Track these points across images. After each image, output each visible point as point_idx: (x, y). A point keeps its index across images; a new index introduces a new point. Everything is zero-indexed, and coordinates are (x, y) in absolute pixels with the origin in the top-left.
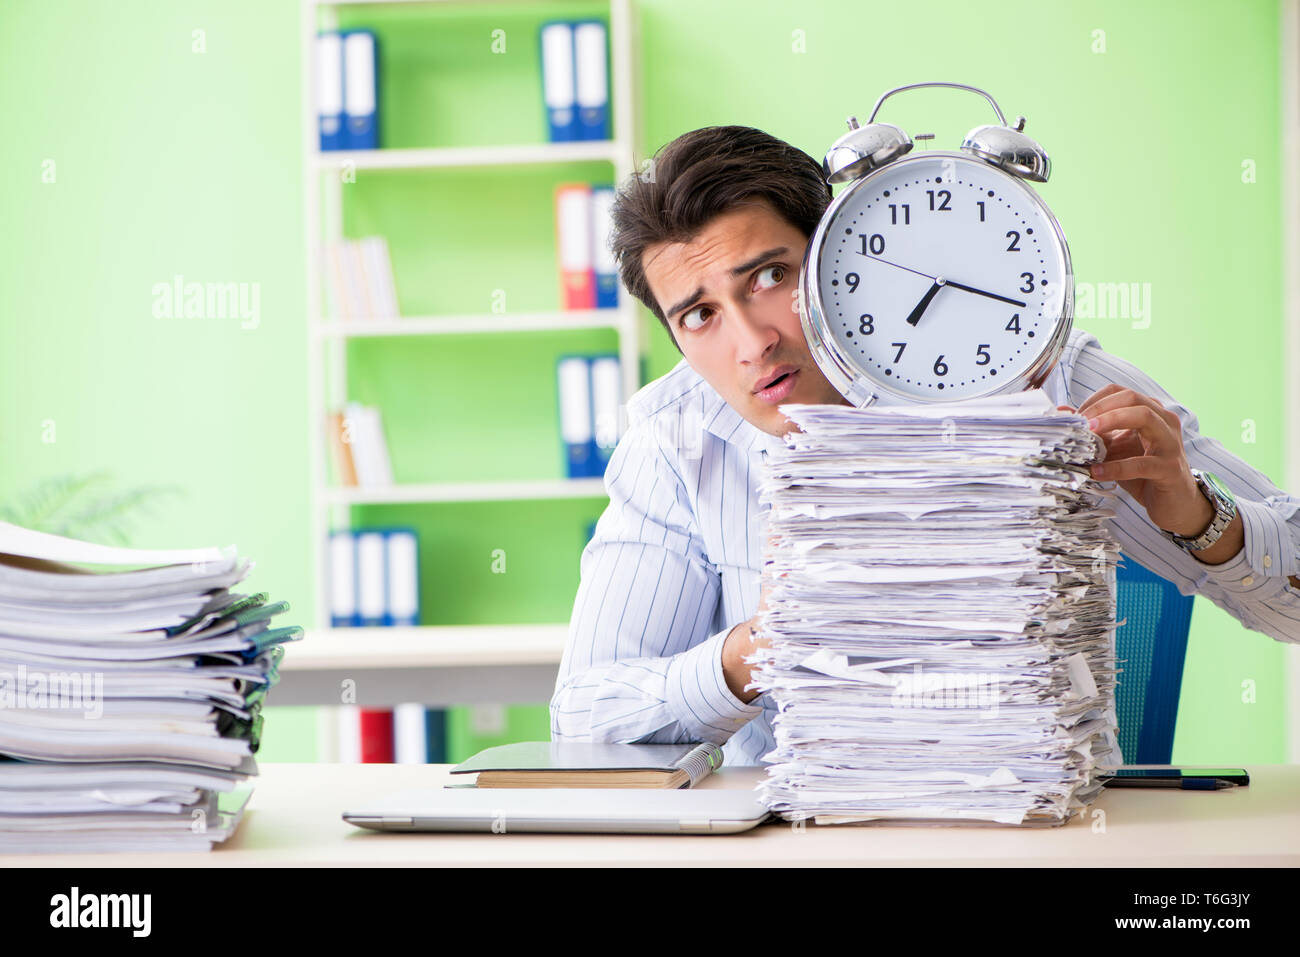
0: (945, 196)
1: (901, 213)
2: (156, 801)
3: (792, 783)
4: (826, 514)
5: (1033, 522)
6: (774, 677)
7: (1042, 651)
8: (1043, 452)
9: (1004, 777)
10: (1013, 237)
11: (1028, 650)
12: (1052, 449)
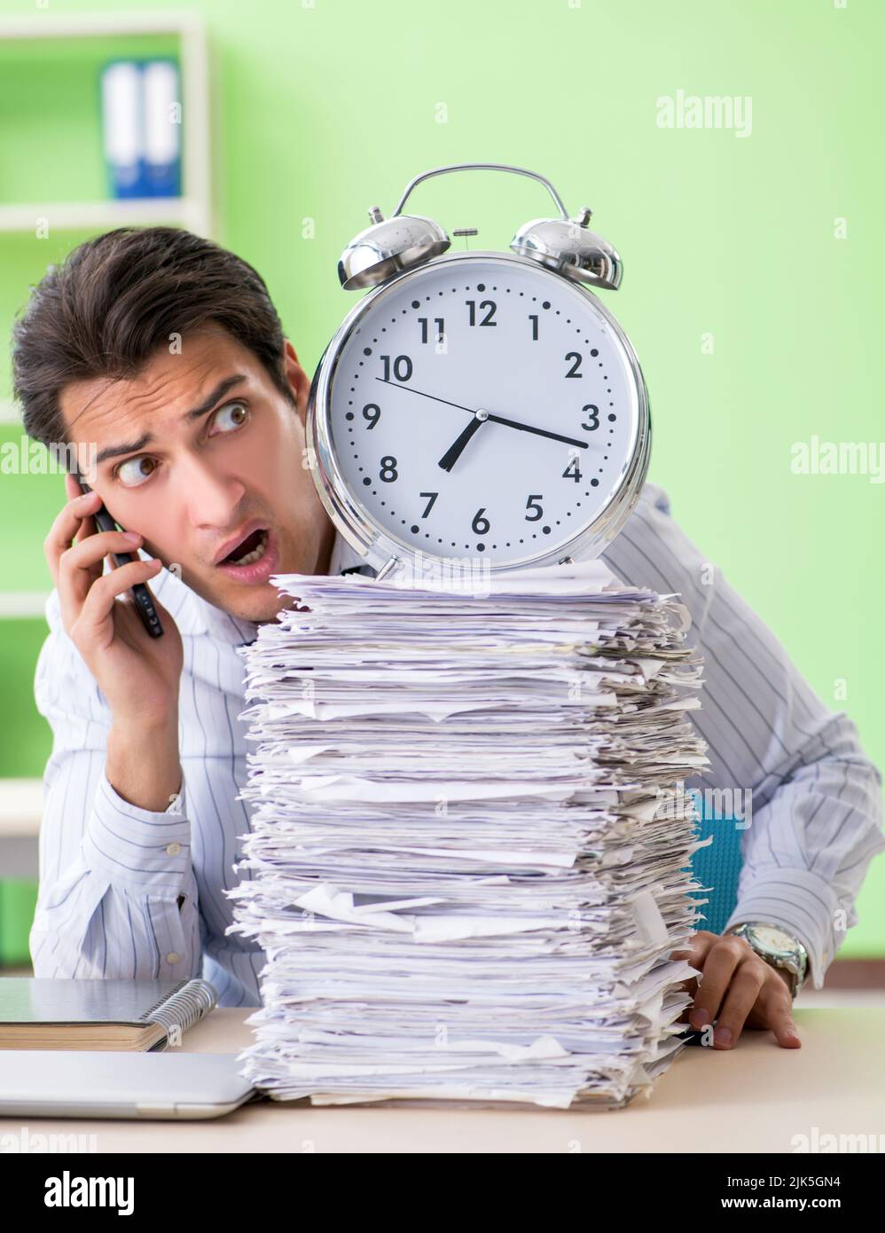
0: (488, 308)
1: (433, 327)
3: (282, 1052)
4: (327, 713)
5: (588, 727)
6: (262, 918)
7: (596, 890)
8: (602, 638)
9: (548, 1048)
10: (574, 359)
11: (580, 888)
12: (612, 634)
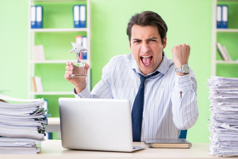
2: (27, 144)
4: (224, 98)
